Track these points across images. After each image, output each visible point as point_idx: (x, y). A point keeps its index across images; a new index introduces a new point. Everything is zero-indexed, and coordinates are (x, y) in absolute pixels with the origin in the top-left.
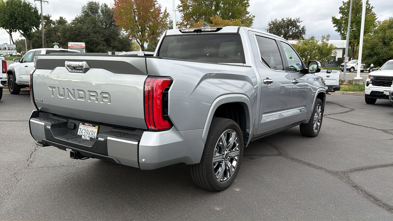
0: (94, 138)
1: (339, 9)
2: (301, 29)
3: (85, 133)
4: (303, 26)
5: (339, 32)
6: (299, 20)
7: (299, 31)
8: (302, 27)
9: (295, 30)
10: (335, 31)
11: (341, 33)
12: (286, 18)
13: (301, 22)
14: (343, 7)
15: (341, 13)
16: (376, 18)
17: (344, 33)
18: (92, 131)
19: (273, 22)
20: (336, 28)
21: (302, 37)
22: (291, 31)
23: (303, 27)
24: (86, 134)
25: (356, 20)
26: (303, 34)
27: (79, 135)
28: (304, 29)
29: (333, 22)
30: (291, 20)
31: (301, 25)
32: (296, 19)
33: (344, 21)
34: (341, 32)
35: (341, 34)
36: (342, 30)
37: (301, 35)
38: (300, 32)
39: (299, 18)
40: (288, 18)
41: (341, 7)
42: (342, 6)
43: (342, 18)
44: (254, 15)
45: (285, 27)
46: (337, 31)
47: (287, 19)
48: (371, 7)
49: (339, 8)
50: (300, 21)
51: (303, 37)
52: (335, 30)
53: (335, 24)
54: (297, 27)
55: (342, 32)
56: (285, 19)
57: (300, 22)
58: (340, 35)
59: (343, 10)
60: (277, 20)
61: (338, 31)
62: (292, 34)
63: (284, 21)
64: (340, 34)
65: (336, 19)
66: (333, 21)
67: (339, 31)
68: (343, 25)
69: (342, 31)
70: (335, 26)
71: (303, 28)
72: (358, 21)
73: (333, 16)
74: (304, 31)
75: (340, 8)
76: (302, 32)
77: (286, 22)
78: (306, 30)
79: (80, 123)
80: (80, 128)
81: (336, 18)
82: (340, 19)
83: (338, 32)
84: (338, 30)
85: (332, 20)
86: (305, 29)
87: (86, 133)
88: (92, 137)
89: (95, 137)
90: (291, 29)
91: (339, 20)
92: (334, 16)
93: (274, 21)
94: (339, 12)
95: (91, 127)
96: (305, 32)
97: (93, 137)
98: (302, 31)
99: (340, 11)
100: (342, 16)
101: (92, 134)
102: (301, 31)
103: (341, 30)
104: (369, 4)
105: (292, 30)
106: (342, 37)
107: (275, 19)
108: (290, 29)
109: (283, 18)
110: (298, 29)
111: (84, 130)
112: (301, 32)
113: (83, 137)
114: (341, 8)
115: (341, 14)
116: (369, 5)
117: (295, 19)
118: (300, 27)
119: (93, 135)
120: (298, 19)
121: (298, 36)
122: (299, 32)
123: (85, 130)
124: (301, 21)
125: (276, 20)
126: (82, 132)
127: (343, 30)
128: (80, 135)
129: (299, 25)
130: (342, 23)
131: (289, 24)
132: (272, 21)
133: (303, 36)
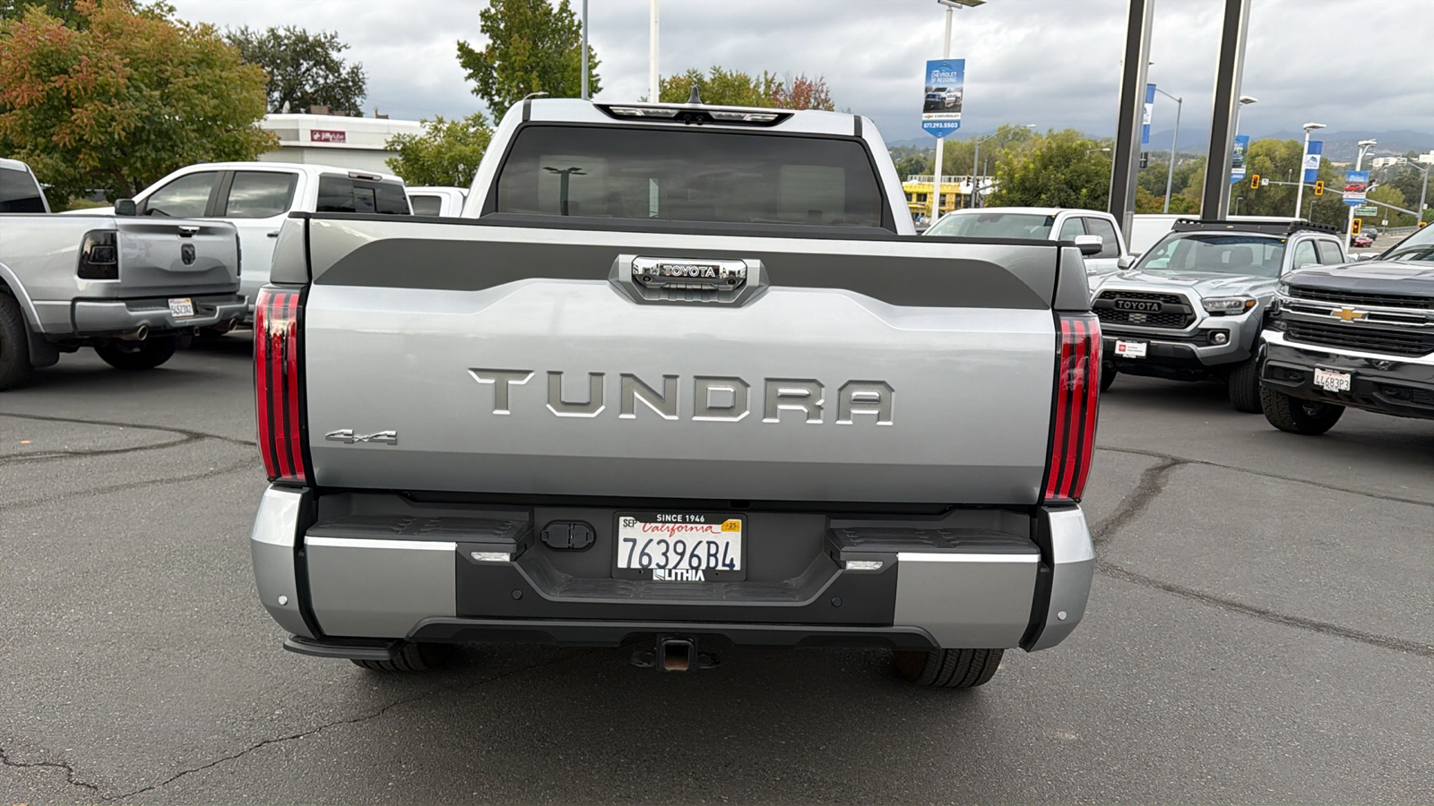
0: (727, 569)
1: (480, 17)
2: (347, 77)
3: (665, 554)
4: (352, 66)
5: (486, 99)
6: (335, 39)
7: (341, 82)
8: (348, 69)
9: (326, 77)
10: (473, 92)
11: (492, 103)
12: (286, 27)
13: (343, 49)
14: (493, 11)
15: (487, 31)
16: (596, 61)
17: (502, 103)
18: (709, 543)
19: (235, 36)
20: (474, 84)
21: (354, 104)
22: (310, 77)
23: (355, 70)
24: (674, 559)
25: (538, 63)
26: (355, 94)
27: (629, 568)
28: (357, 75)
29: (461, 60)
30: (307, 38)
31: (346, 60)
32: (326, 37)
33: (498, 63)
34: (491, 100)
35: (492, 107)
36: (494, 92)
37: (348, 100)
38: (342, 85)
39: (333, 34)
40: (294, 27)
41: (486, 11)
42: (489, 9)
43: (491, 50)
44: (170, 4)
45: (284, 61)
46: (477, 94)
47: (289, 31)
48: (576, 23)
49: (479, 13)
50: (339, 44)
51: (356, 106)
52: (473, 89)
53: (470, 68)
54: (333, 67)
55: (496, 99)
56: (282, 33)
57: (339, 50)
58: (490, 111)
59: (491, 22)
60: (250, 31)
61: (480, 95)
62: (316, 91)
63: (279, 37)
64: (488, 106)
65: (471, 52)
66: (460, 58)
67: (487, 94)
68: (495, 75)
69: (494, 95)
70: (470, 76)
71: (353, 72)
72: (544, 67)
73: (461, 41)
74: (360, 84)
75: (482, 15)
76: (353, 86)
77: (286, 41)
78: (366, 81)
79: (622, 519)
80: (625, 540)
81: (470, 47)
82: (484, 51)
83: (482, 98)
84: (480, 91)
85: (459, 53)
86: (361, 76)
87: (671, 554)
88: (712, 564)
89: (732, 565)
90: (308, 70)
91: (481, 54)
92: (465, 42)
93: (238, 34)
94: (480, 28)
95: (699, 526)
96: (364, 87)
97: (720, 567)
98: (350, 84)
99: (483, 23)
100: (491, 42)
101: (709, 555)
102: (346, 81)
103: (491, 92)
104: (570, 11)
105: (313, 77)
106: (496, 117)
107: (243, 29)
108: (304, 73)
109: (273, 27)
110: (336, 75)
111: (659, 543)
112: (349, 87)
113: (659, 574)
114: (484, 15)
115: (488, 34)
116: (572, 15)
117: (322, 36)
118: (344, 68)
119: (720, 556)
120: (333, 38)
121: (339, 100)
122: (340, 86)
123: (663, 545)
124: (345, 46)
125: (247, 30)
126: (643, 553)
127: (498, 93)
128: (635, 565)
129: (337, 60)
130: (493, 68)
131: (300, 52)
132: (230, 32)
133: (358, 103)
